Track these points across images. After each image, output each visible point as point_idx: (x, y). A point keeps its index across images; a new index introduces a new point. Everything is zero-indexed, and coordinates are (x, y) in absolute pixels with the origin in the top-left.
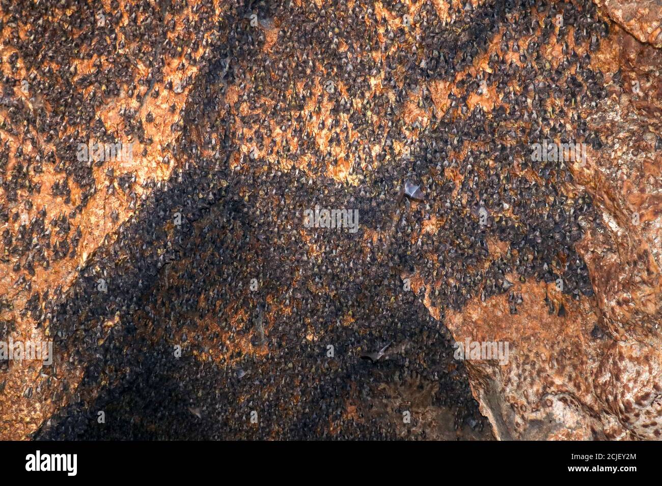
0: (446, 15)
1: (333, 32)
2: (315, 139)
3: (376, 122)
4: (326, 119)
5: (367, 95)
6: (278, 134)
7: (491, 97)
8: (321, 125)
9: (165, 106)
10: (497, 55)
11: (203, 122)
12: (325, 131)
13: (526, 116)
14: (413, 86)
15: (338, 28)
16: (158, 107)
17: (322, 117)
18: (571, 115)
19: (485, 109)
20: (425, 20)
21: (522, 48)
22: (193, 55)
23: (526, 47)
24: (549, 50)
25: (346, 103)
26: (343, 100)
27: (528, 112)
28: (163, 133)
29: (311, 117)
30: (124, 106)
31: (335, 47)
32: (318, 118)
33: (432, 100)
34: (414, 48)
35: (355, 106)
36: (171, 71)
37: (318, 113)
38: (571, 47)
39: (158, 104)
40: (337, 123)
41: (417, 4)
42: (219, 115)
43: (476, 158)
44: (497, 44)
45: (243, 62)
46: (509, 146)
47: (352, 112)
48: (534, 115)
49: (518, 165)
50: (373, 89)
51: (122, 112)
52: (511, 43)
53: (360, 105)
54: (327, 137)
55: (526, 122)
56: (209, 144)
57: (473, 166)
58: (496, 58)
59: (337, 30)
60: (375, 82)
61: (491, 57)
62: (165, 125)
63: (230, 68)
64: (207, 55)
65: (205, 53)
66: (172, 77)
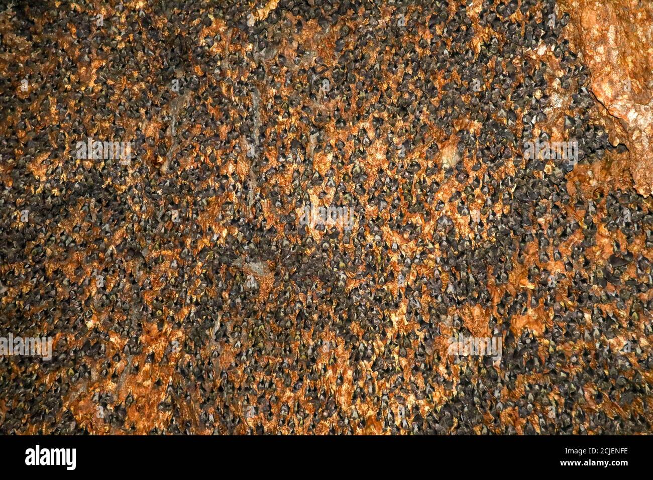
0: (468, 230)
1: (338, 267)
2: (335, 398)
3: (406, 366)
4: (345, 372)
5: (389, 335)
6: (289, 398)
7: (539, 318)
8: (339, 381)
9: (148, 383)
10: (537, 267)
11: (196, 396)
12: (345, 386)
13: (587, 334)
14: (443, 317)
15: (344, 262)
16: (140, 385)
17: (340, 370)
18: (643, 327)
19: (535, 333)
20: (444, 239)
21: (564, 255)
22: (176, 317)
23: (569, 254)
24: (598, 253)
25: (366, 348)
26: (362, 345)
27: (589, 329)
28: (149, 416)
29: (325, 370)
30: (98, 390)
31: (343, 284)
32: (335, 372)
33: (468, 330)
34: (437, 272)
35: (377, 351)
36: (152, 340)
37: (334, 366)
38: (623, 247)
39: (140, 381)
40: (358, 374)
41: (432, 222)
42: (215, 386)
43: (536, 395)
44: (534, 254)
45: (236, 317)
46: (574, 373)
47: (374, 358)
48: (597, 332)
49: (591, 397)
50: (396, 327)
51: (96, 398)
52: (550, 250)
53: (383, 349)
54: (349, 394)
55: (588, 342)
56: (206, 422)
57: (534, 406)
58: (536, 270)
59: (342, 264)
60: (397, 319)
61: (530, 270)
62: (151, 406)
63: (221, 325)
64: (192, 315)
65: (190, 313)
66: (154, 346)
